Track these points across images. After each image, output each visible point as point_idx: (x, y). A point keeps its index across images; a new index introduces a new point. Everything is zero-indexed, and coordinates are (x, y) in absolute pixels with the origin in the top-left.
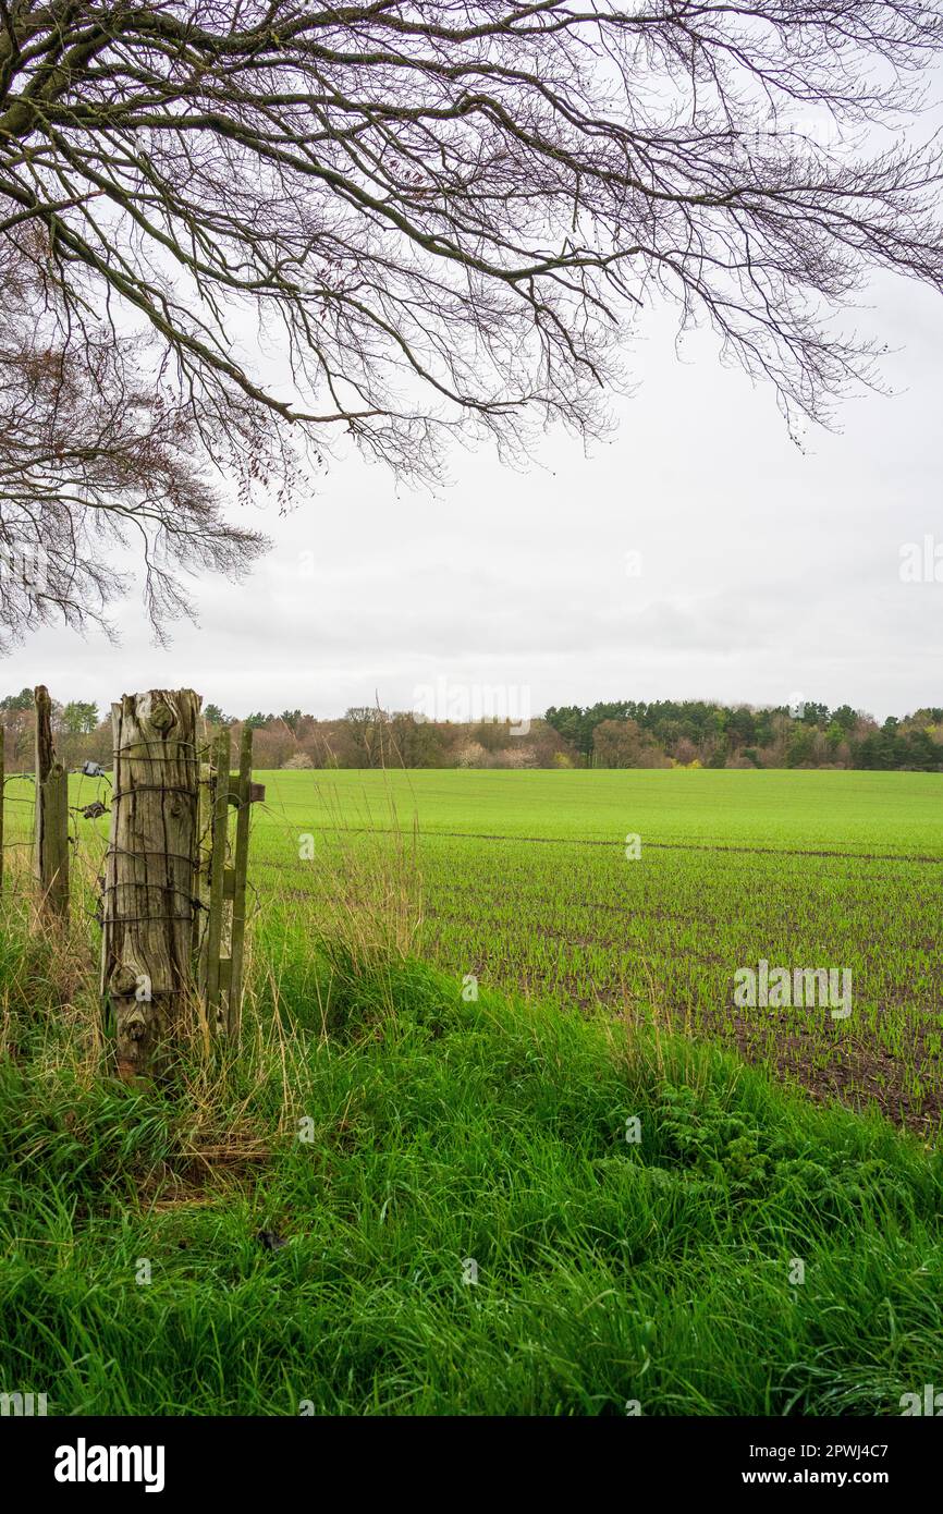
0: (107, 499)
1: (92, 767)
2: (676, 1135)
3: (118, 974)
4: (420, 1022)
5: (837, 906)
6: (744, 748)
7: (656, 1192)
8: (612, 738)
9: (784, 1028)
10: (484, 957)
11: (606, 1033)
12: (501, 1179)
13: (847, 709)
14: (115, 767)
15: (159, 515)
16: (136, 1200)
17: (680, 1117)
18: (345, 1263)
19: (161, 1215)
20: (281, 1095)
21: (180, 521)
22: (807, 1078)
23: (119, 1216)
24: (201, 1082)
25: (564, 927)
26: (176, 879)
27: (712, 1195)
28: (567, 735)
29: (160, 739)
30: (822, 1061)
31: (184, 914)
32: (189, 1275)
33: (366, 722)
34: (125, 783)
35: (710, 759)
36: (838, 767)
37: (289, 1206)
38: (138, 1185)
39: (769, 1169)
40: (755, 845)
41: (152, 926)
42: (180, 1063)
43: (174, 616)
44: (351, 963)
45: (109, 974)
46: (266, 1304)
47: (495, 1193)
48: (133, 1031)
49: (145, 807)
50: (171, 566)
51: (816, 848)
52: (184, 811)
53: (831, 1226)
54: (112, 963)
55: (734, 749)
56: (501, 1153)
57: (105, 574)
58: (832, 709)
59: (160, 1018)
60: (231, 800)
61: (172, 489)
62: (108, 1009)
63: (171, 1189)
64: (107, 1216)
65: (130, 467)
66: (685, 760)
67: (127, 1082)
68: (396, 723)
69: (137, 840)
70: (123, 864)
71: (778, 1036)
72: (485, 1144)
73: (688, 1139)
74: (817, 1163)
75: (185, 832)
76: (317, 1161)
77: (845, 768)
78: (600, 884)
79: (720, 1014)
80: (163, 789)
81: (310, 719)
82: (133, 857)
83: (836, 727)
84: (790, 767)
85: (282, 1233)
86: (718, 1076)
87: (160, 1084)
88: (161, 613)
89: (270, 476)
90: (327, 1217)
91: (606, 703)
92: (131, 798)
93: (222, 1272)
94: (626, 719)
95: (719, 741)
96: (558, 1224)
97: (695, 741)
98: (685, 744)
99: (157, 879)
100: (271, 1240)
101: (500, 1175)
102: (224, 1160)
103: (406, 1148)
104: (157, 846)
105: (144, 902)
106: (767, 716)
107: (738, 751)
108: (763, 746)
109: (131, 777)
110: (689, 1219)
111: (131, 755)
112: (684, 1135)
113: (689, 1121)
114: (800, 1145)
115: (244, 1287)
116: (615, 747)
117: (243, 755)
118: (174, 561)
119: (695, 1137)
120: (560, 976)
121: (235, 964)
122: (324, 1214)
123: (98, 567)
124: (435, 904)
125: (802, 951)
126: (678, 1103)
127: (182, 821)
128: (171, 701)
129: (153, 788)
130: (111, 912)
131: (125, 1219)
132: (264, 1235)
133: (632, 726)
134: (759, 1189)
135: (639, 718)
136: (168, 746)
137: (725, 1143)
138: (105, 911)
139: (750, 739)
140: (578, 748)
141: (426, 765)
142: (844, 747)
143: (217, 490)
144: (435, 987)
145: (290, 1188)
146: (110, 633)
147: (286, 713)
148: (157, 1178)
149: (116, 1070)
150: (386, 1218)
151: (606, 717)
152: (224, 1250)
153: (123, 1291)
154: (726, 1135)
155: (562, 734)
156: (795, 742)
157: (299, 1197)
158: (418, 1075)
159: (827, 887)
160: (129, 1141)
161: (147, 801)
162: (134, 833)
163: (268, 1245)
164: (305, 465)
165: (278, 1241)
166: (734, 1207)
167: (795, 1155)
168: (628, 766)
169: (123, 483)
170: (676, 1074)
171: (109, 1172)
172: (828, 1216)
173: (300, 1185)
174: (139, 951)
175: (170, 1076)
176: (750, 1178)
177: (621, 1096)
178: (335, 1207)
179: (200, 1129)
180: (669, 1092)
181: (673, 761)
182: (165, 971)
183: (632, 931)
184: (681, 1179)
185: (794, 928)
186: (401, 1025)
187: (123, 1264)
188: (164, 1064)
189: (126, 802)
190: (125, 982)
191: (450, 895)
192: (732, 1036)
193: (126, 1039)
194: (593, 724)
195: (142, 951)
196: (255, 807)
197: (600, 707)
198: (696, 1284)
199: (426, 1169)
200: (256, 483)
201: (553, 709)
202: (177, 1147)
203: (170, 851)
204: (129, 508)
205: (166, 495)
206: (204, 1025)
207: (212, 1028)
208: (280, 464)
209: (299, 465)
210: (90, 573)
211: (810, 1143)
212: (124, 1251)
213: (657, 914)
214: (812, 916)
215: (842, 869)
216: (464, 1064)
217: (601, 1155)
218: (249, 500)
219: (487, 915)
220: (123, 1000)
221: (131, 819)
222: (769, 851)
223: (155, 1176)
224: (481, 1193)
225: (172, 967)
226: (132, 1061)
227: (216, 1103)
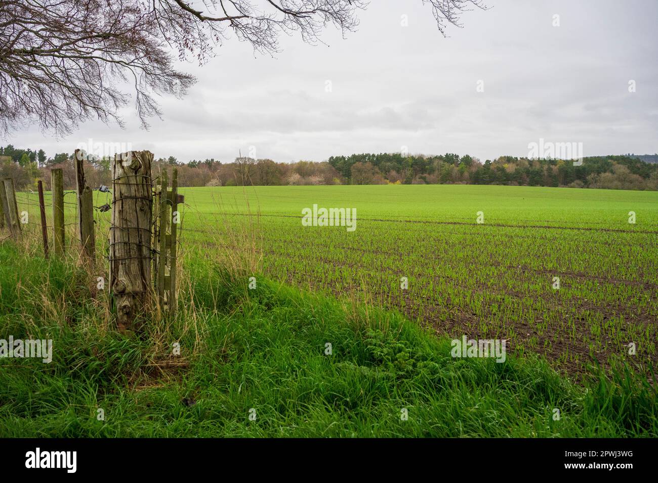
0: (116, 58)
1: (104, 188)
2: (374, 351)
3: (117, 284)
4: (261, 303)
5: (458, 247)
6: (420, 175)
7: (364, 377)
8: (359, 171)
9: (428, 303)
10: (294, 273)
11: (344, 307)
12: (294, 373)
13: (468, 156)
14: (113, 187)
15: (142, 66)
16: (127, 386)
17: (375, 344)
18: (222, 412)
19: (138, 393)
20: (195, 337)
21: (152, 69)
22: (437, 325)
23: (118, 393)
24: (157, 332)
25: (333, 258)
26: (143, 240)
27: (388, 378)
28: (339, 169)
29: (134, 174)
30: (443, 317)
31: (148, 256)
32: (151, 418)
33: (245, 164)
34: (118, 194)
35: (405, 180)
36: (464, 183)
37: (198, 387)
38: (128, 379)
39: (414, 365)
40: (424, 219)
41: (132, 261)
42: (147, 324)
43: (150, 115)
44: (230, 277)
45: (112, 284)
46: (185, 430)
47: (290, 379)
48: (124, 310)
49: (127, 207)
50: (149, 91)
51: (451, 221)
52: (146, 208)
53: (439, 390)
54: (114, 279)
55: (416, 175)
56: (295, 362)
57: (116, 94)
58: (461, 157)
59: (137, 304)
60: (168, 202)
61: (147, 53)
62: (112, 300)
63: (144, 381)
64: (113, 393)
65: (127, 43)
66: (393, 181)
67: (122, 333)
68: (259, 164)
69: (124, 222)
70: (118, 233)
71: (425, 306)
72: (287, 357)
73: (379, 353)
74: (436, 362)
75: (147, 218)
76: (211, 367)
77: (467, 184)
78: (351, 238)
79: (400, 297)
80: (136, 198)
81: (218, 163)
82: (122, 230)
83: (463, 165)
84: (442, 184)
85: (194, 399)
86: (393, 324)
87: (138, 334)
88: (144, 113)
89: (194, 47)
90: (215, 392)
91: (357, 154)
92: (121, 202)
93: (166, 417)
94: (366, 162)
95: (409, 172)
96: (318, 392)
97: (398, 171)
98: (394, 173)
99: (134, 240)
100: (189, 402)
101: (294, 371)
102: (169, 367)
103: (251, 360)
104: (134, 225)
105: (128, 251)
106: (431, 160)
107: (417, 176)
108: (429, 174)
109: (121, 192)
110: (378, 389)
111: (120, 182)
112: (377, 352)
113: (380, 346)
114: (428, 355)
115: (175, 423)
116: (361, 175)
117: (173, 181)
118: (150, 88)
119: (382, 352)
120: (329, 281)
121: (172, 278)
122: (213, 390)
123: (113, 91)
124: (274, 248)
125: (440, 268)
126: (375, 337)
127: (145, 213)
128: (139, 157)
129: (131, 197)
130: (113, 256)
131: (122, 394)
132: (186, 400)
133: (369, 165)
134: (409, 375)
135: (372, 161)
136: (137, 177)
137: (395, 354)
138: (110, 255)
139: (423, 170)
140: (344, 176)
141: (273, 184)
142: (466, 174)
143: (169, 54)
144: (268, 287)
145: (198, 379)
146: (120, 123)
147: (207, 160)
148: (137, 376)
149: (117, 328)
150: (241, 391)
151: (357, 161)
152: (167, 407)
153: (119, 427)
154: (396, 351)
155: (337, 169)
156: (444, 172)
157: (202, 383)
158: (258, 327)
159: (454, 239)
160: (123, 360)
161: (129, 203)
162: (123, 219)
163: (187, 404)
164: (211, 42)
165: (192, 403)
166: (398, 383)
167: (426, 359)
168: (367, 184)
169: (124, 50)
170: (374, 324)
171: (115, 374)
172: (437, 386)
173: (202, 378)
174: (126, 273)
175: (142, 330)
176: (405, 370)
177: (349, 335)
178: (219, 387)
179: (157, 354)
180: (371, 333)
181: (388, 181)
182: (139, 282)
183: (363, 259)
184: (375, 371)
185: (438, 257)
186: (252, 304)
187: (120, 414)
188: (139, 325)
189: (119, 204)
190: (120, 287)
191: (281, 244)
192: (404, 307)
193: (121, 313)
194: (351, 164)
195: (127, 273)
196: (180, 206)
197: (354, 156)
198: (378, 417)
199: (260, 369)
200: (187, 51)
201: (332, 157)
202: (146, 362)
203: (140, 227)
204: (127, 62)
205: (145, 56)
206: (158, 307)
207: (162, 308)
208: (199, 41)
209: (208, 42)
210: (110, 94)
211: (433, 354)
212: (121, 408)
213: (376, 252)
214: (446, 252)
215: (462, 230)
216: (279, 322)
217: (339, 362)
218: (184, 59)
219: (297, 253)
220: (120, 296)
221: (121, 212)
222: (429, 222)
223: (136, 375)
224: (284, 380)
225: (142, 280)
226: (124, 324)
227: (165, 341)
